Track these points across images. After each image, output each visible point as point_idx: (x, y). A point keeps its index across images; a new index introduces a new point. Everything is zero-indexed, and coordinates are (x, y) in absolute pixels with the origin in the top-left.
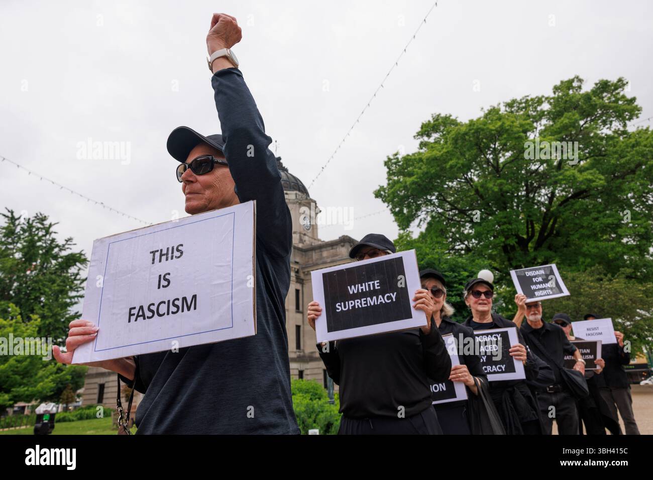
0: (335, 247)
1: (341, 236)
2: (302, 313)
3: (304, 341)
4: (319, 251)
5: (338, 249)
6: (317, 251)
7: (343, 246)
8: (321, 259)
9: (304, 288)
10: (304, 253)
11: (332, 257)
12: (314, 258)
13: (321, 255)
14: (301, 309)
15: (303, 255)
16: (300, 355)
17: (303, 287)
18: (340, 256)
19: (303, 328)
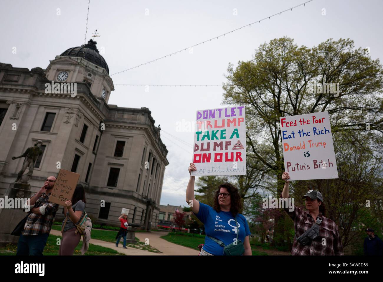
0: (136, 114)
1: (143, 107)
2: (96, 154)
3: (91, 176)
4: (121, 112)
5: (138, 116)
6: (120, 112)
7: (143, 115)
8: (121, 119)
9: (102, 137)
10: (108, 111)
11: (131, 120)
12: (116, 117)
13: (123, 116)
14: (95, 151)
15: (107, 111)
16: (86, 186)
17: (101, 135)
18: (139, 121)
19: (93, 167)
